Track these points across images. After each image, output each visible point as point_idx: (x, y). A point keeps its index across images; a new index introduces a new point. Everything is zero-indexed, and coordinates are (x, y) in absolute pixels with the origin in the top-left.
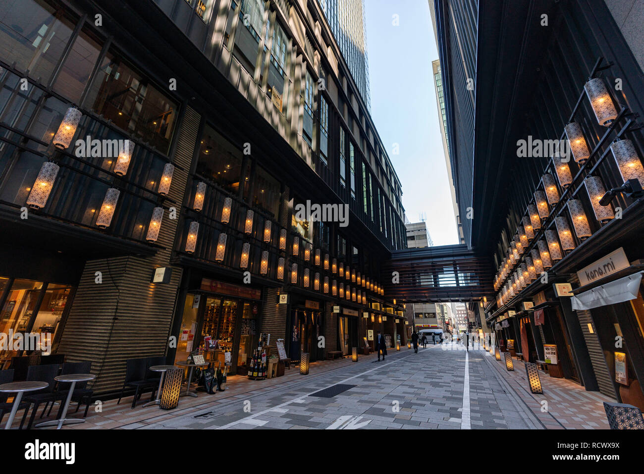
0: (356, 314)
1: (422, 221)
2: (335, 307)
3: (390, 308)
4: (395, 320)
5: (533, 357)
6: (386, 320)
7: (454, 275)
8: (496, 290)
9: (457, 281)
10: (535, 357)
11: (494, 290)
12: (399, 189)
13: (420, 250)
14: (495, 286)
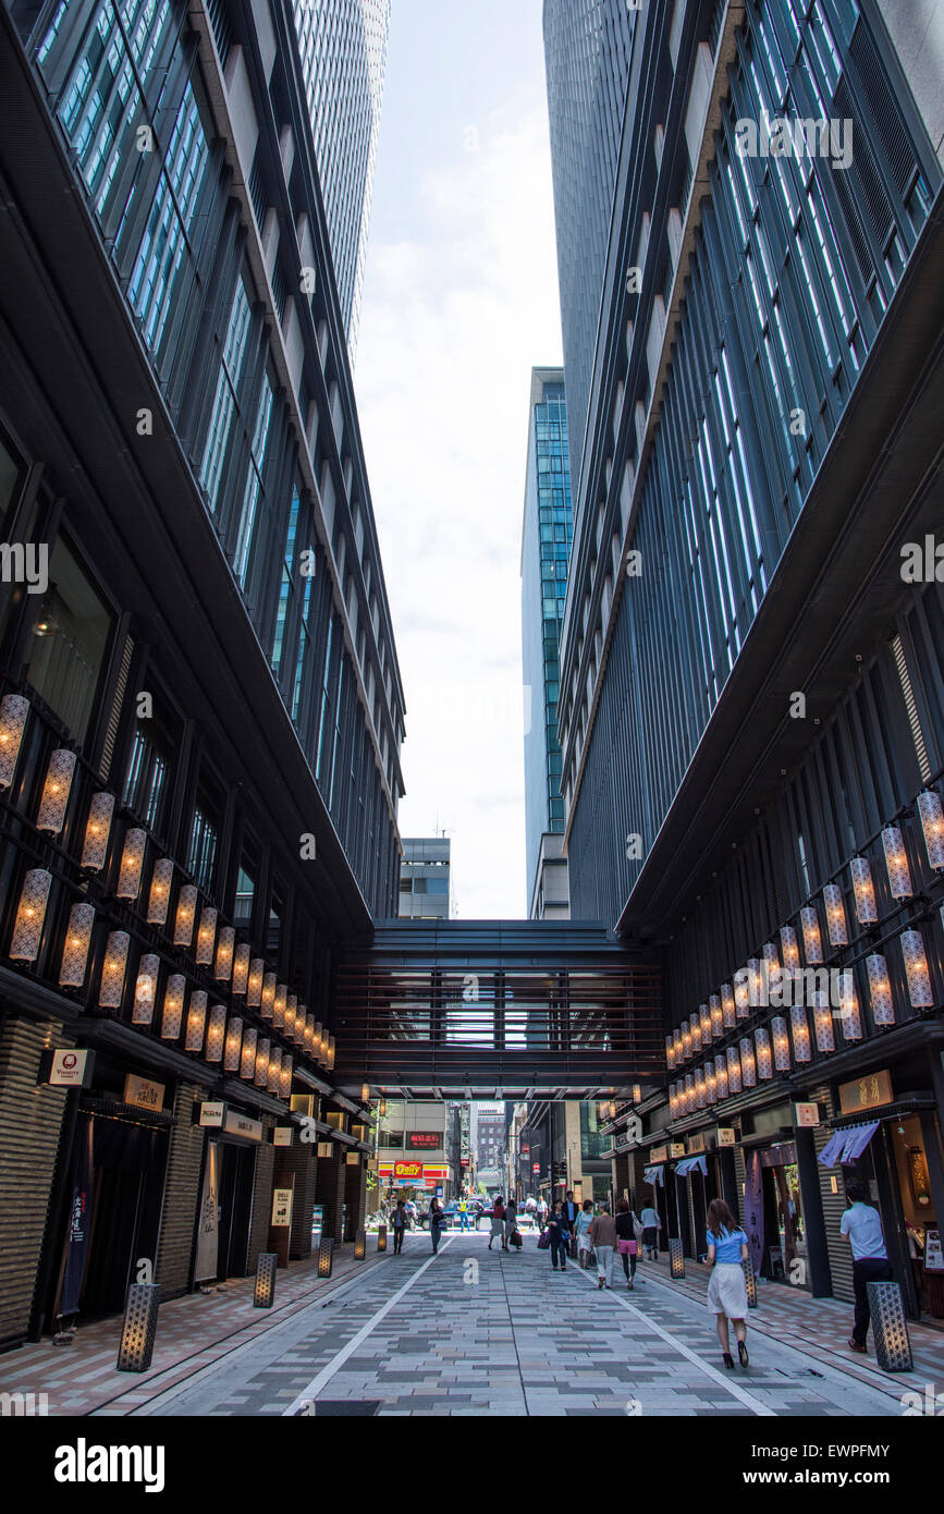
0: (255, 1132)
1: (440, 836)
2: (206, 1106)
3: (336, 1114)
4: (345, 1156)
5: (773, 1260)
6: (329, 1155)
7: (490, 1016)
8: (671, 1067)
9: (499, 1033)
10: (775, 1263)
11: (666, 1064)
12: (400, 720)
13: (423, 926)
14: (671, 1052)
